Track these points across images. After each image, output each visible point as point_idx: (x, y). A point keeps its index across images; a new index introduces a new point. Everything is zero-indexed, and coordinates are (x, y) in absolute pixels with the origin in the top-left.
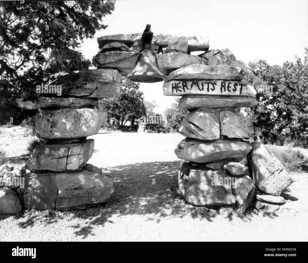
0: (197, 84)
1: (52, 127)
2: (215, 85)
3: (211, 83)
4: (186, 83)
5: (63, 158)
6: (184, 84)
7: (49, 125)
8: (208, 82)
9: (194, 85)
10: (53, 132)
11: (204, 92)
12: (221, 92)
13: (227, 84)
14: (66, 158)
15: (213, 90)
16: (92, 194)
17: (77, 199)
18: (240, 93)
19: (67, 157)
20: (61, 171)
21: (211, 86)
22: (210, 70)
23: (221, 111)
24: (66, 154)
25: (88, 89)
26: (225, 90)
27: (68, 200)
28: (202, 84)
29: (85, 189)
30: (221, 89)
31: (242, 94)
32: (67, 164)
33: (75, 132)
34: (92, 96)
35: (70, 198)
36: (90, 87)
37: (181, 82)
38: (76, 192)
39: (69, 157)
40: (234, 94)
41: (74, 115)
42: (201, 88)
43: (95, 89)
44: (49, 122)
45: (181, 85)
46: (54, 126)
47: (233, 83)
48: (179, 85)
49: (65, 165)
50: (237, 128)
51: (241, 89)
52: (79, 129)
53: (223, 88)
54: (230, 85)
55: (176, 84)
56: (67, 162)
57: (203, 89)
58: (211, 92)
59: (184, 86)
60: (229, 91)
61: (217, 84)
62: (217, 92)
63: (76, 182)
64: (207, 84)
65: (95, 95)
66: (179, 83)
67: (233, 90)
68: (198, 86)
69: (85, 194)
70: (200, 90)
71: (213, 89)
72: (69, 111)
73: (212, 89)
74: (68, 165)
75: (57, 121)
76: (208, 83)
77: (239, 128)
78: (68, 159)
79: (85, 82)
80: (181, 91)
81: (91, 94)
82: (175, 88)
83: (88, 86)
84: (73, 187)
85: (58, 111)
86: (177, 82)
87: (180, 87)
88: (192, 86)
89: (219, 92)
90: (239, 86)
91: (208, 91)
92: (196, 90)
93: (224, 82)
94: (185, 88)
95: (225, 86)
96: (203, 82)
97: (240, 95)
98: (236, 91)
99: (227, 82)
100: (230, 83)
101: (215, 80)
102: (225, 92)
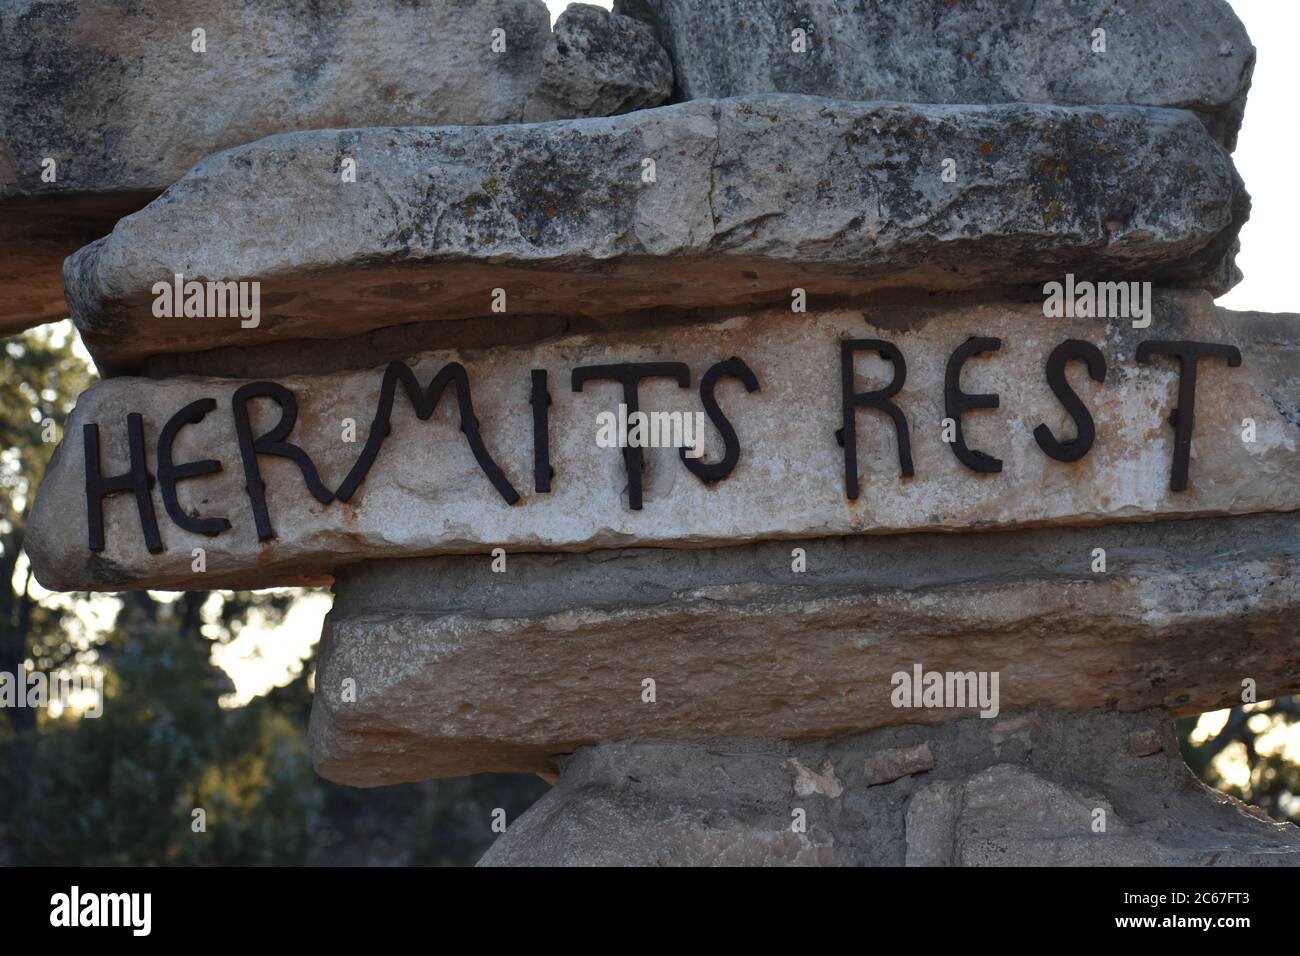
0: (450, 410)
2: (730, 396)
3: (679, 374)
6: (268, 415)
8: (631, 354)
9: (401, 411)
12: (853, 490)
13: (926, 354)
15: (710, 474)
18: (1179, 479)
22: (506, 194)
23: (920, 774)
26: (907, 471)
28: (541, 401)
30: (846, 438)
31: (1212, 497)
37: (223, 394)
40: (1063, 505)
42: (515, 449)
45: (211, 438)
48: (191, 444)
51: (1180, 422)
53: (875, 429)
54: (982, 377)
55: (136, 424)
57: (545, 478)
58: (683, 512)
59: (256, 448)
60: (981, 464)
61: (771, 376)
64: (610, 393)
66: (196, 412)
67: (1042, 435)
68: (472, 429)
70: (512, 498)
71: (712, 450)
73: (696, 467)
76: (631, 380)
80: (213, 527)
82: (136, 484)
86: (164, 399)
87: (208, 469)
88: (379, 433)
89: (822, 484)
90: (1132, 372)
91: (635, 500)
92: (432, 495)
93: (884, 335)
94: (282, 475)
95: (900, 401)
96: (555, 359)
97: (1171, 507)
98: (1099, 457)
99: (931, 326)
100: (982, 347)
101: (735, 323)
102: (914, 489)
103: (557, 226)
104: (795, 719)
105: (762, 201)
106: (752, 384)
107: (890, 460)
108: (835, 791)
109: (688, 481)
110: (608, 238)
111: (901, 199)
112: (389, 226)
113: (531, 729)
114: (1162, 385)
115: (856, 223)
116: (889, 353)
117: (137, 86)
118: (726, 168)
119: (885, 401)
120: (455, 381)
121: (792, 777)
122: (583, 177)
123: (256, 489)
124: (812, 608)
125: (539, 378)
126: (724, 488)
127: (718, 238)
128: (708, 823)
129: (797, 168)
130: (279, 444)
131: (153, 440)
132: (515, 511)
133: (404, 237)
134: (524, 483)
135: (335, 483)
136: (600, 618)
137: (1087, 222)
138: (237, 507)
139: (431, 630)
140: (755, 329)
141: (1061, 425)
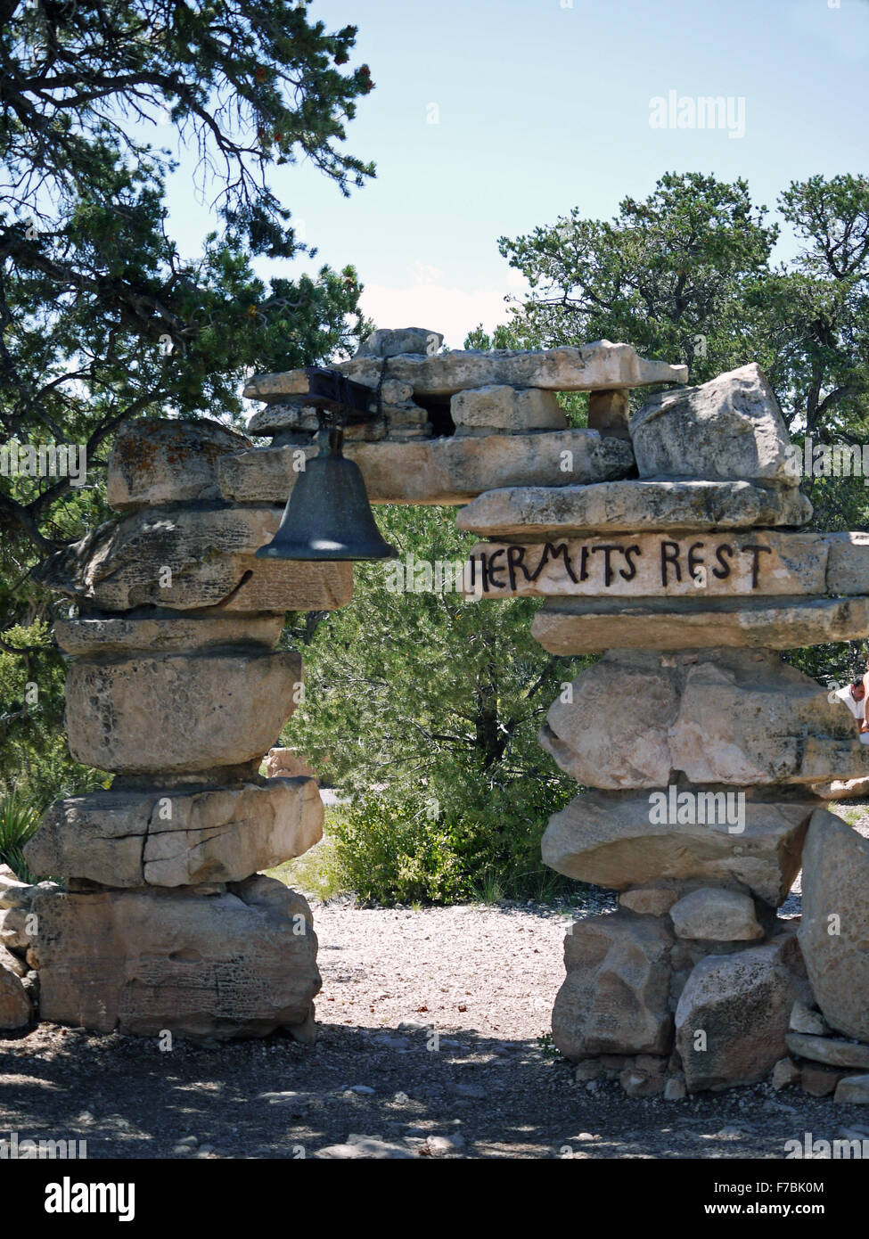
0: (562, 556)
1: (107, 726)
2: (633, 555)
3: (621, 549)
4: (522, 551)
5: (128, 840)
6: (517, 554)
7: (97, 717)
8: (609, 543)
9: (550, 556)
10: (112, 744)
11: (594, 586)
12: (665, 584)
13: (684, 546)
14: (138, 840)
15: (628, 578)
16: (230, 981)
17: (181, 993)
18: (755, 584)
19: (145, 836)
20: (127, 885)
21: (618, 561)
23: (695, 663)
24: (140, 826)
25: (207, 583)
26: (679, 579)
27: (150, 992)
28: (585, 555)
29: (208, 960)
30: (664, 569)
31: (764, 591)
32: (144, 863)
33: (176, 747)
34: (234, 606)
35: (155, 987)
36: (215, 575)
37: (506, 547)
38: (177, 967)
39: (150, 838)
40: (723, 591)
41: (171, 682)
42: (577, 569)
43: (236, 581)
44: (98, 709)
45: (502, 560)
46: (115, 721)
47: (712, 543)
48: (496, 562)
49: (138, 865)
50: (723, 743)
51: (756, 569)
52: (187, 735)
53: (671, 566)
54: (699, 553)
56: (142, 856)
57: (585, 576)
58: (621, 588)
59: (512, 563)
61: (645, 551)
62: (647, 582)
63: (174, 932)
64: (603, 553)
65: (247, 602)
66: (500, 553)
67: (715, 572)
68: (568, 561)
69: (206, 980)
70: (576, 581)
71: (628, 570)
72: (154, 666)
73: (622, 573)
74: (147, 866)
75: (120, 704)
76: (608, 550)
77: (731, 740)
78: (147, 845)
79: (194, 560)
80: (502, 585)
81: (226, 600)
83: (206, 572)
84: (166, 946)
85: (121, 668)
86: (490, 549)
87: (502, 569)
88: (545, 561)
89: (658, 582)
90: (742, 554)
91: (608, 584)
92: (556, 579)
93: (674, 541)
94: (519, 571)
95: (677, 559)
96: (588, 543)
97: (753, 592)
98: (732, 578)
99: (687, 539)
100: (700, 545)
101: (636, 536)
102: (682, 584)
103: (566, 516)
104: (660, 646)
105: (619, 511)
106: (639, 553)
107: (675, 576)
108: (675, 666)
109: (622, 580)
110: (580, 520)
111: (657, 512)
112: (520, 517)
113: (588, 644)
114: (750, 557)
115: (644, 518)
116: (676, 546)
117: (482, 463)
118: (610, 502)
119: (673, 559)
120: (564, 548)
121: (660, 662)
122: (572, 504)
123: (513, 576)
124: (651, 617)
125: (585, 549)
126: (632, 581)
127: (609, 520)
128: (630, 674)
129: (628, 502)
130: (519, 563)
131: (488, 560)
132: (577, 585)
133: (524, 519)
134: (579, 578)
135: (532, 574)
136: (596, 616)
137: (710, 518)
138: (507, 580)
139: (555, 617)
140: (641, 538)
141: (720, 568)
